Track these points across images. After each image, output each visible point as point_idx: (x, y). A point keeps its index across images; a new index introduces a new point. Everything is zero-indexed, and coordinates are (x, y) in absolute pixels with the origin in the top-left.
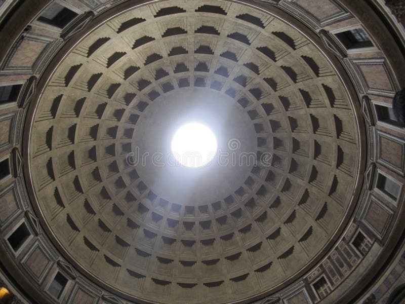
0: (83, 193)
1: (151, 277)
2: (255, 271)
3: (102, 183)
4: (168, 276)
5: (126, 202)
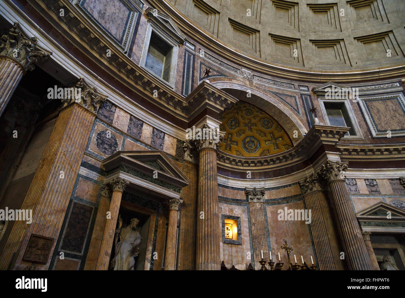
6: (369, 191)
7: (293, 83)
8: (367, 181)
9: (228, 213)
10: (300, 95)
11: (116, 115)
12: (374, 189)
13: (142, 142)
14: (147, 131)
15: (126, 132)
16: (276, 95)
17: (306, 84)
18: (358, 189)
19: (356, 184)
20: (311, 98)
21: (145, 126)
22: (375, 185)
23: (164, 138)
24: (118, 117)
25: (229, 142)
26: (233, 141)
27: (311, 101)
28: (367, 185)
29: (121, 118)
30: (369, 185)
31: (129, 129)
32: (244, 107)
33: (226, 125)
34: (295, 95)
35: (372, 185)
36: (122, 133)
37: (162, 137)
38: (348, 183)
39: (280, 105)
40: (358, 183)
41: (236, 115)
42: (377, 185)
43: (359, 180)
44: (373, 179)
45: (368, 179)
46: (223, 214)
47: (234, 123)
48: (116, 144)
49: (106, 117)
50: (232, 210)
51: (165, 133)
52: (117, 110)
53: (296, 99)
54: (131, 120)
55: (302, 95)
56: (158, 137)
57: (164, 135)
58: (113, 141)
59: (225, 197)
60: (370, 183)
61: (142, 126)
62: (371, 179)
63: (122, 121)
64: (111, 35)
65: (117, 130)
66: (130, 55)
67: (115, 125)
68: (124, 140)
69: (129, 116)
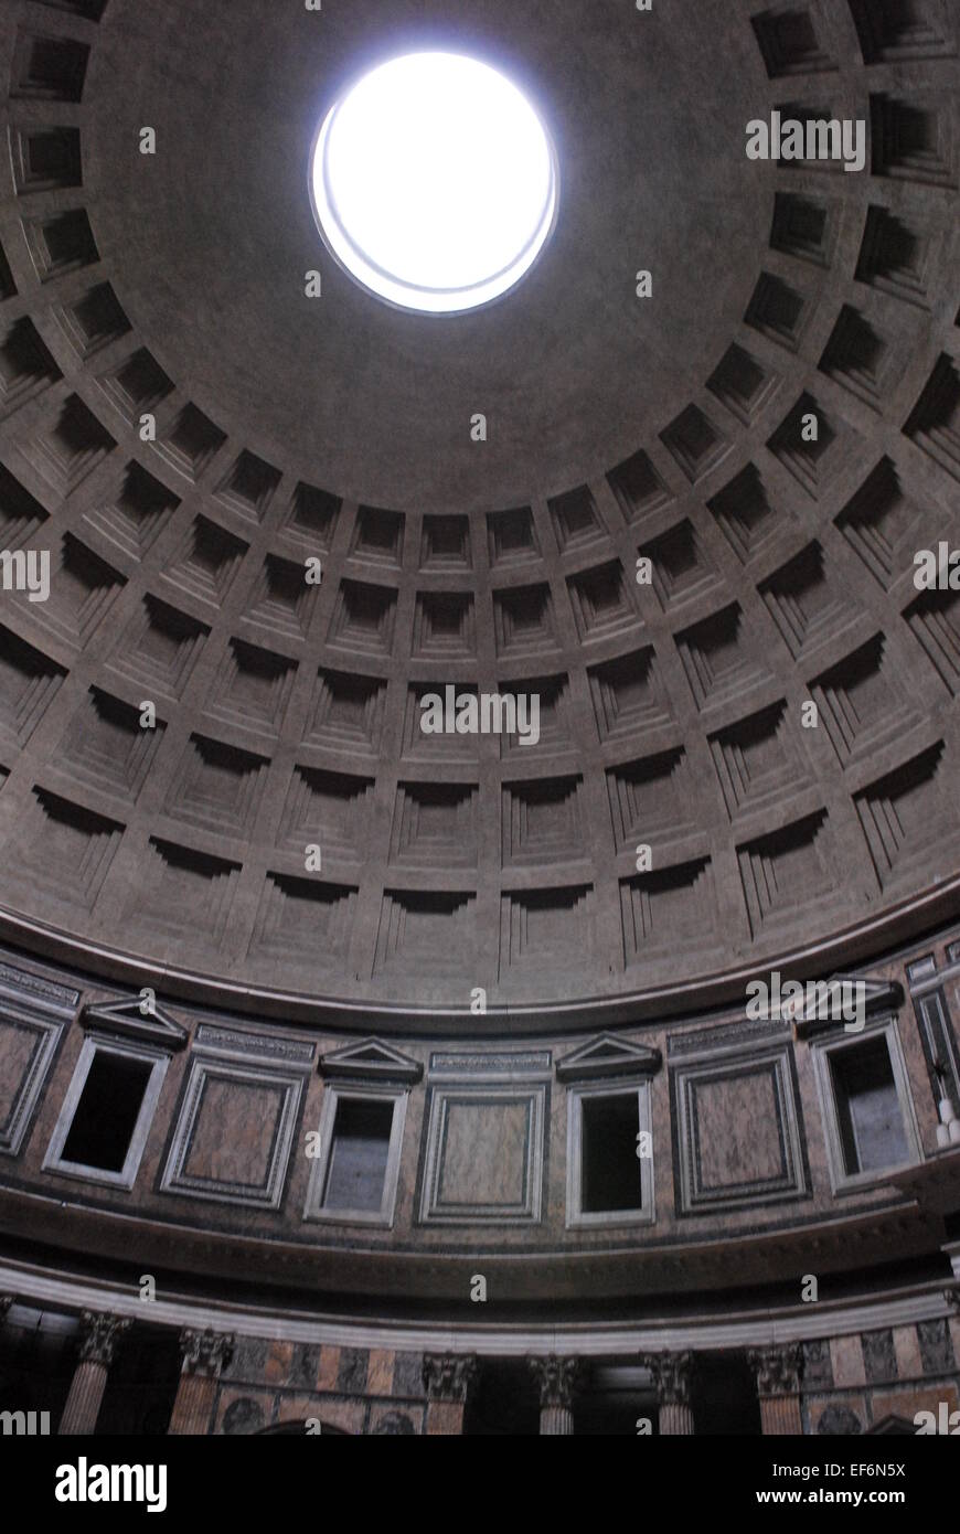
0: (267, 761)
1: (732, 844)
3: (303, 668)
4: (803, 787)
5: (449, 639)
11: (834, 1359)
13: (904, 1383)
14: (905, 1346)
15: (864, 1382)
21: (897, 1337)
23: (948, 1332)
24: (839, 1358)
29: (844, 1358)
31: (868, 1367)
36: (858, 1390)
37: (944, 1333)
48: (855, 1422)
49: (817, 1378)
52: (832, 1344)
54: (864, 1344)
56: (935, 1340)
57: (945, 1324)
61: (891, 1340)
63: (847, 1363)
64: (761, 1181)
65: (845, 1390)
66: (809, 1185)
67: (840, 1382)
68: (868, 1404)
69: (857, 1340)
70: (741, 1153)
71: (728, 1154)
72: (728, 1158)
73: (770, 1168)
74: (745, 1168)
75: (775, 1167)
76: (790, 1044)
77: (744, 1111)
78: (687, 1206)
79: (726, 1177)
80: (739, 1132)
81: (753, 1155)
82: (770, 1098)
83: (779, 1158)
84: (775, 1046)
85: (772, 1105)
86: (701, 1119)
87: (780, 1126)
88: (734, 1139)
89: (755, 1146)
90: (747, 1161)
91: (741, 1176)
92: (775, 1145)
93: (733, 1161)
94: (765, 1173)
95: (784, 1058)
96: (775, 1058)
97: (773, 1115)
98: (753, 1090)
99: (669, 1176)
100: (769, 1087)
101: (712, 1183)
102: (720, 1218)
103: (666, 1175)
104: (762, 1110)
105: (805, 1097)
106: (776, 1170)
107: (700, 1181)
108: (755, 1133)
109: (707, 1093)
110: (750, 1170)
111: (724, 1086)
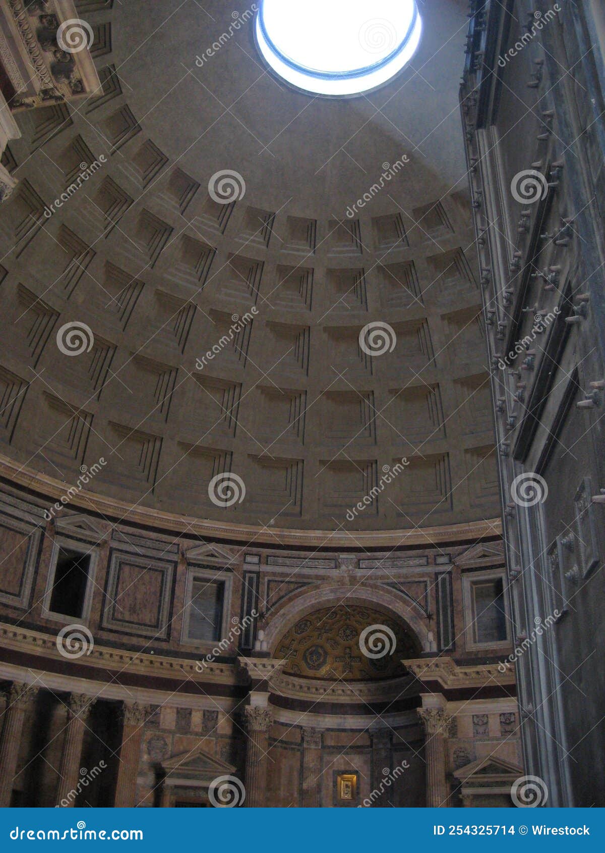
1: (177, 439)
2: (466, 451)
6: (502, 732)
7: (426, 554)
8: (502, 717)
9: (342, 768)
10: (433, 577)
11: (162, 716)
12: (508, 728)
13: (191, 733)
14: (197, 718)
15: (173, 729)
16: (394, 587)
17: (449, 550)
18: (487, 731)
19: (487, 723)
20: (451, 578)
21: (193, 713)
22: (512, 722)
23: (217, 717)
24: (164, 718)
25: (348, 660)
26: (354, 657)
27: (451, 584)
28: (501, 722)
29: (167, 716)
30: (504, 723)
31: (177, 723)
32: (354, 611)
33: (338, 638)
34: (425, 579)
35: (508, 722)
36: (169, 732)
37: (215, 717)
38: (476, 722)
39: (397, 605)
40: (490, 721)
41: (348, 621)
42: (514, 721)
43: (492, 716)
44: (511, 713)
45: (504, 714)
46: (336, 769)
47: (348, 632)
48: (166, 744)
49: (153, 723)
50: (348, 763)
51: (218, 712)
52: (162, 709)
53: (426, 586)
54: (178, 712)
55: (437, 574)
56: (211, 719)
57: (217, 714)
58: (163, 742)
59: (340, 745)
60: (506, 720)
61: (190, 714)
62: (508, 713)
63: (168, 719)
64: (145, 625)
65: (164, 731)
66: (169, 634)
67: (162, 726)
68: (173, 737)
69: (175, 710)
70: (138, 607)
71: (131, 605)
72: (130, 608)
73: (150, 621)
74: (138, 614)
75: (153, 620)
76: (176, 564)
77: (144, 586)
78: (105, 624)
79: (127, 617)
80: (139, 596)
81: (144, 610)
82: (159, 585)
83: (156, 618)
84: (168, 561)
85: (158, 590)
86: (121, 582)
87: (160, 601)
88: (136, 599)
89: (145, 606)
90: (139, 612)
91: (135, 618)
92: (155, 610)
93: (133, 610)
94: (148, 622)
95: (170, 569)
96: (167, 566)
97: (158, 594)
98: (151, 578)
99: (99, 606)
100: (159, 580)
101: (120, 617)
102: (121, 636)
103: (97, 605)
104: (152, 590)
105: (177, 592)
106: (154, 621)
107: (113, 614)
108: (147, 600)
109: (127, 569)
110: (140, 616)
111: (137, 569)
